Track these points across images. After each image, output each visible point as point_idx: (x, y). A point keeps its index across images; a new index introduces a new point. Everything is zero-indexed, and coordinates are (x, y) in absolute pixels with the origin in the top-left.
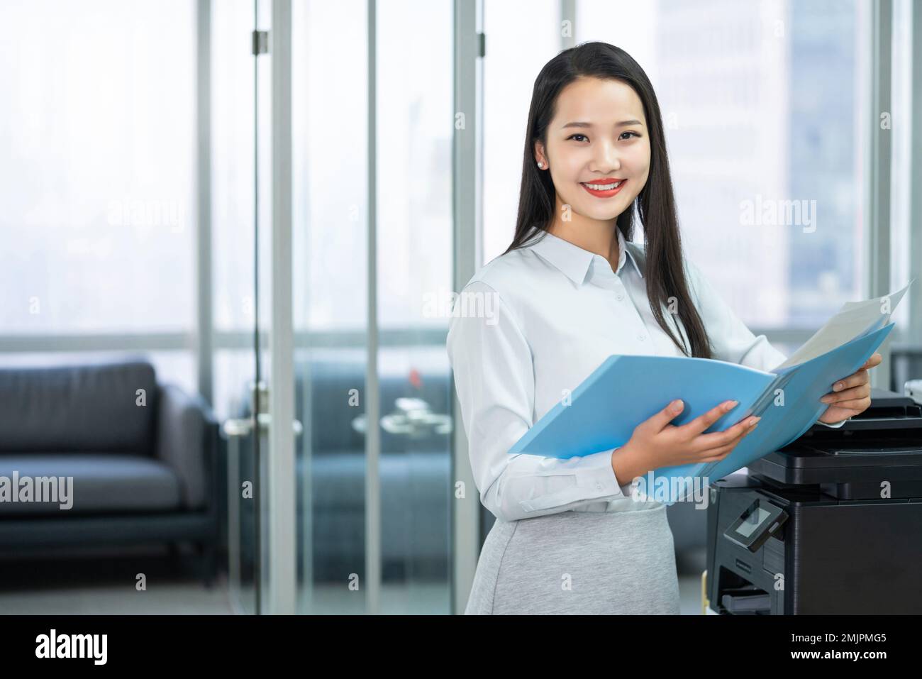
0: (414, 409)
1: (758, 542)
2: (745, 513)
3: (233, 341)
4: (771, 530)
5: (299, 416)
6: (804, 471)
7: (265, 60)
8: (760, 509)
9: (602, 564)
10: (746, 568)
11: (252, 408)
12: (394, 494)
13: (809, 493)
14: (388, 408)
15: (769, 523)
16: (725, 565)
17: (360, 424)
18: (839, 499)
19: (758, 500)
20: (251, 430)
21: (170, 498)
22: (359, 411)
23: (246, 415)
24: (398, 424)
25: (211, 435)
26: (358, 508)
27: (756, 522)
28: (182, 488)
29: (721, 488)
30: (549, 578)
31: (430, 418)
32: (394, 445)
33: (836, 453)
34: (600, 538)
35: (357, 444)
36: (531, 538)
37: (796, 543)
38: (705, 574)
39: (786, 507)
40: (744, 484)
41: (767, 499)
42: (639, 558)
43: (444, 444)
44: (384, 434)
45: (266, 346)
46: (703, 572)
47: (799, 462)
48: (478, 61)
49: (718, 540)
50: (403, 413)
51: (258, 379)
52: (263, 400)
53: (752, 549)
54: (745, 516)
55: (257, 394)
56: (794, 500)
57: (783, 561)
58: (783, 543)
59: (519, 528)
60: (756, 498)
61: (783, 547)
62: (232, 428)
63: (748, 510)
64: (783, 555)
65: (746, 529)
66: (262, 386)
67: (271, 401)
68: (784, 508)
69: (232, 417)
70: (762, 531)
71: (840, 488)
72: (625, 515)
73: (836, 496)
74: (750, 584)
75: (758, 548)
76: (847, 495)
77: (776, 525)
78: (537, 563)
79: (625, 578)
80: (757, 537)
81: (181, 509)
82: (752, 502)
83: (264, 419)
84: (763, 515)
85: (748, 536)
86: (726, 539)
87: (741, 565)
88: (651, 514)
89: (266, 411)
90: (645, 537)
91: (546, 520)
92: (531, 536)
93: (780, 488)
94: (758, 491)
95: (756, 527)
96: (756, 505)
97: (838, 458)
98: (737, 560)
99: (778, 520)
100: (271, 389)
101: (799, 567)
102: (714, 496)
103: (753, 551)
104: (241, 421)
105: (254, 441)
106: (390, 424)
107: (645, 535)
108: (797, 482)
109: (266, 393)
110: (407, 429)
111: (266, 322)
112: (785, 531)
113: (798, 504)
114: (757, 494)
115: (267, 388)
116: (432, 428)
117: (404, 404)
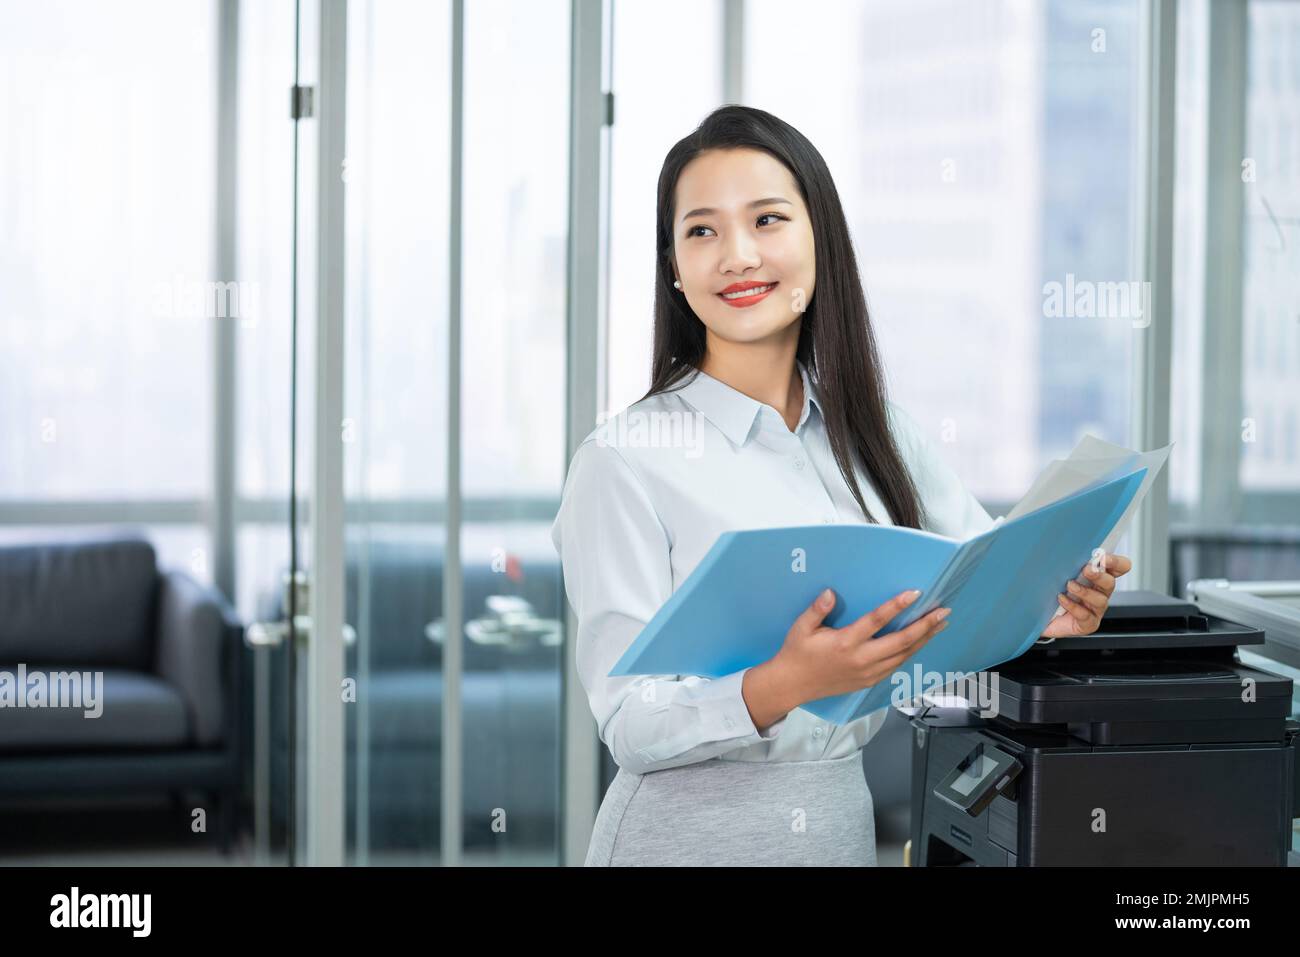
0: (512, 611)
1: (981, 801)
2: (964, 762)
3: (262, 513)
4: (999, 787)
5: (352, 619)
6: (1046, 704)
7: (309, 126)
8: (985, 758)
9: (758, 834)
10: (964, 837)
11: (286, 609)
12: (482, 727)
13: (1053, 734)
14: (475, 608)
15: (996, 777)
16: (937, 834)
17: (435, 632)
18: (1093, 744)
19: (982, 745)
20: (284, 638)
21: (173, 731)
22: (434, 612)
23: (279, 618)
24: (490, 632)
25: (231, 641)
26: (432, 747)
27: (979, 775)
28: (190, 716)
29: (931, 727)
30: (683, 850)
31: (534, 624)
32: (482, 660)
33: (1090, 681)
34: (757, 798)
35: (431, 658)
36: (658, 795)
37: (1034, 804)
38: (908, 845)
39: (1019, 754)
40: (964, 722)
41: (994, 743)
42: (813, 827)
43: (552, 659)
44: (469, 645)
45: (306, 520)
46: (906, 842)
47: (1038, 692)
48: (604, 131)
49: (927, 799)
50: (497, 616)
51: (294, 568)
52: (301, 598)
53: (973, 812)
54: (964, 767)
55: (293, 587)
56: (1030, 745)
57: (1015, 829)
58: (1015, 804)
59: (645, 781)
60: (979, 742)
61: (1015, 811)
62: (259, 635)
63: (968, 758)
64: (1016, 821)
65: (965, 785)
66: (300, 578)
67: (313, 599)
68: (1018, 756)
69: (261, 620)
70: (987, 787)
71: (1095, 727)
72: (795, 767)
73: (1089, 740)
74: (969, 859)
75: (981, 810)
76: (1104, 738)
77: (1006, 779)
78: (667, 829)
79: (792, 854)
80: (981, 794)
81: (189, 745)
82: (973, 747)
83: (303, 622)
84: (989, 765)
85: (966, 794)
86: (937, 798)
87: (958, 834)
88: (833, 767)
89: (305, 612)
90: (824, 798)
91: (683, 772)
92: (660, 792)
93: (1013, 728)
94: (980, 732)
95: (979, 781)
96: (980, 751)
97: (1092, 689)
98: (953, 827)
99: (1009, 772)
100: (312, 580)
101: (1037, 836)
102: (921, 738)
103: (974, 816)
104: (270, 626)
105: (289, 653)
106: (478, 631)
107: (824, 795)
108: (1036, 720)
109: (306, 587)
110: (501, 639)
111: (306, 487)
112: (1018, 788)
113: (1036, 750)
114: (980, 735)
115: (307, 581)
116: (536, 637)
117: (498, 603)
